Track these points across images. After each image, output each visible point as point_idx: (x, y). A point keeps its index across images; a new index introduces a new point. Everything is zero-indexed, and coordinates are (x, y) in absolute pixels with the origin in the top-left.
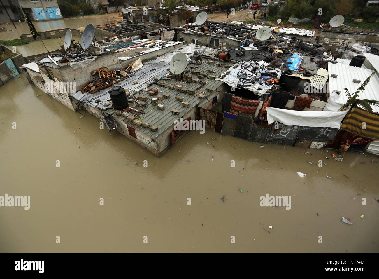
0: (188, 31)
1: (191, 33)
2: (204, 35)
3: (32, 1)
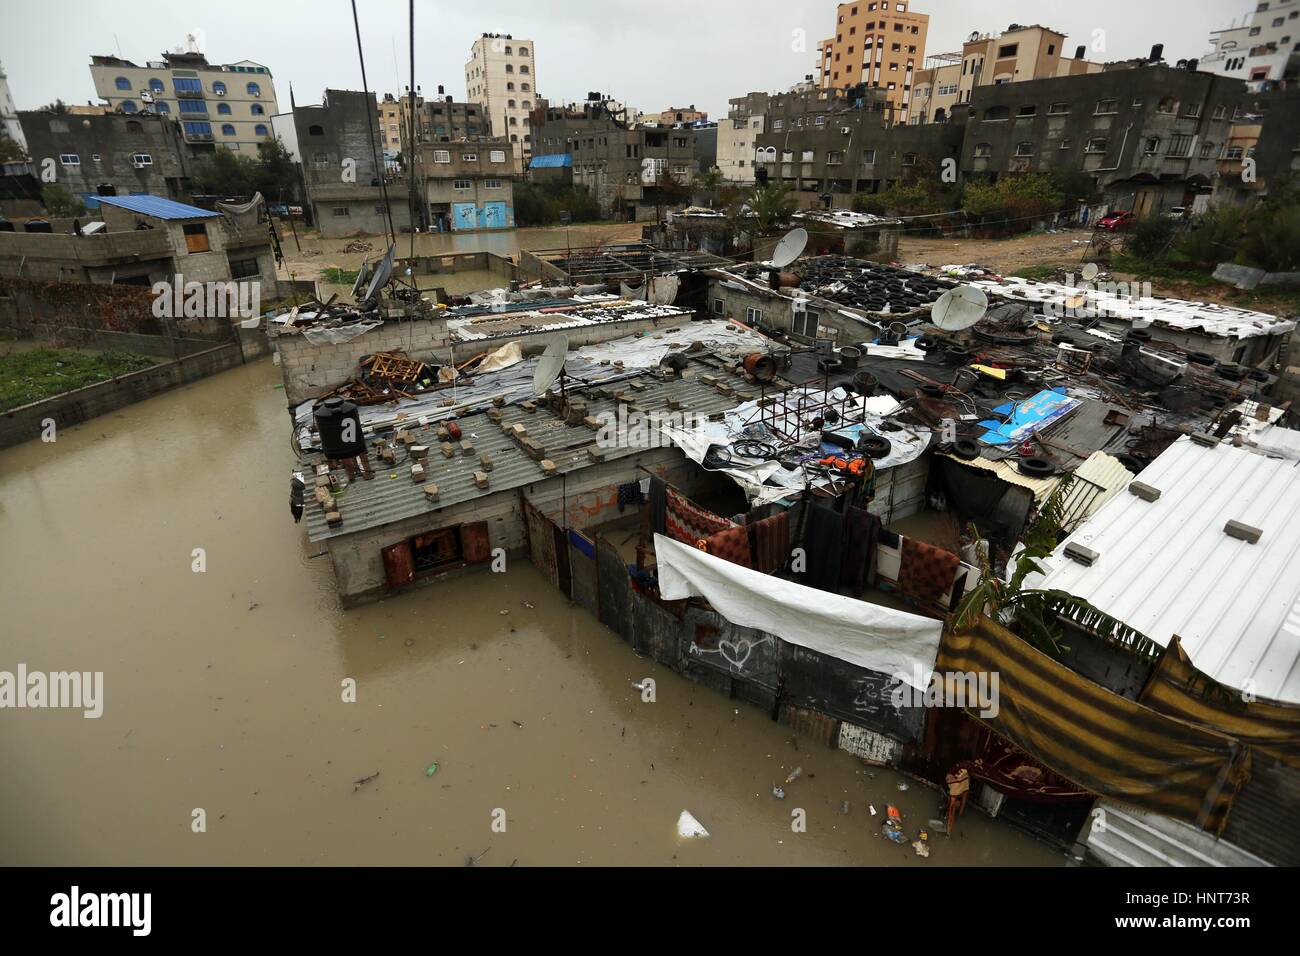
0: (737, 281)
1: (742, 288)
2: (775, 298)
3: (457, 186)
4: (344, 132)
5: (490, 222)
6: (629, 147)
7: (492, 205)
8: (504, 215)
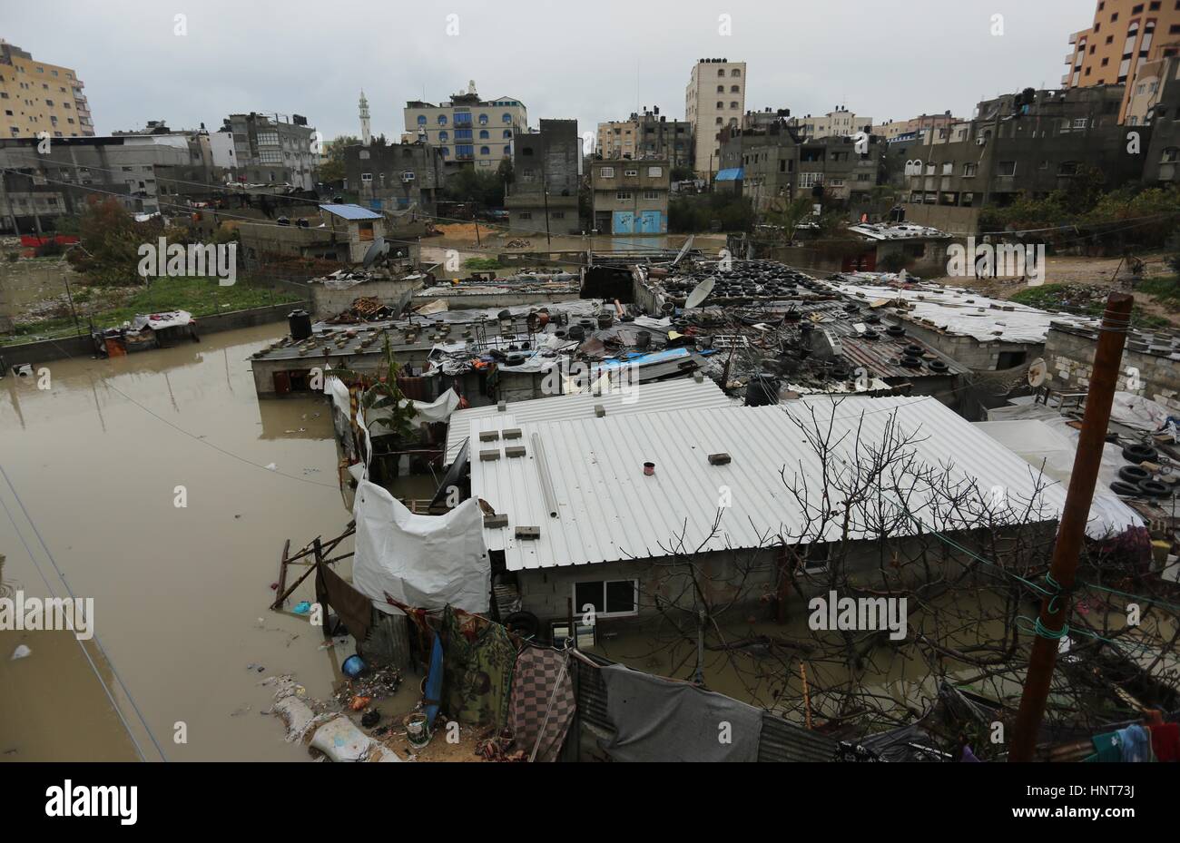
3: (619, 197)
4: (549, 152)
5: (645, 228)
6: (783, 162)
7: (649, 213)
8: (659, 222)
